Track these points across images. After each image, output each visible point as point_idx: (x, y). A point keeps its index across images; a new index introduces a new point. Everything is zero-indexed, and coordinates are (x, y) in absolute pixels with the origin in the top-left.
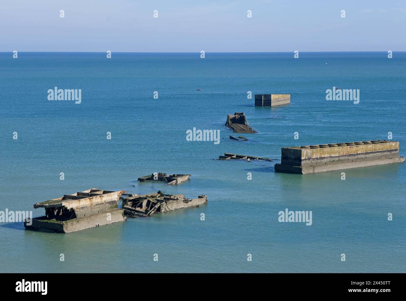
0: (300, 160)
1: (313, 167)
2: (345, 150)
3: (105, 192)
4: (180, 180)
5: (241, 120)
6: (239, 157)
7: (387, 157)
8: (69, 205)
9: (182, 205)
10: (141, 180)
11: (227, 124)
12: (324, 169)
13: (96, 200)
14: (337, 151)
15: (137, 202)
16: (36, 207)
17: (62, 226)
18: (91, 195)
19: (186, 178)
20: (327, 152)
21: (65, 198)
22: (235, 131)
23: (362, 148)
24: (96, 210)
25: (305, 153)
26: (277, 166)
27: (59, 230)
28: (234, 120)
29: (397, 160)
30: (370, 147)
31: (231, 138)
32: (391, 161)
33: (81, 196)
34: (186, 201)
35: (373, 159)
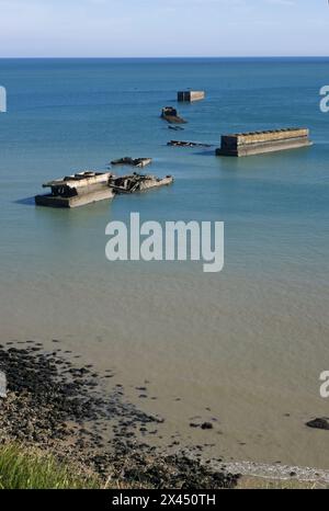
0: (237, 145)
1: (246, 150)
2: (270, 136)
3: (97, 174)
4: (144, 163)
5: (173, 113)
6: (183, 144)
7: (300, 142)
8: (72, 185)
9: (156, 184)
10: (112, 163)
11: (162, 116)
12: (254, 152)
13: (92, 180)
14: (263, 138)
15: (119, 182)
16: (44, 186)
17: (67, 202)
18: (86, 176)
19: (148, 161)
20: (256, 139)
21: (67, 179)
22: (170, 122)
23: (281, 135)
24: (92, 188)
25: (241, 139)
26: (217, 150)
27: (66, 205)
28: (167, 113)
29: (307, 144)
30: (288, 133)
31: (170, 127)
32: (302, 145)
33: (78, 178)
34: (158, 181)
35: (289, 143)
